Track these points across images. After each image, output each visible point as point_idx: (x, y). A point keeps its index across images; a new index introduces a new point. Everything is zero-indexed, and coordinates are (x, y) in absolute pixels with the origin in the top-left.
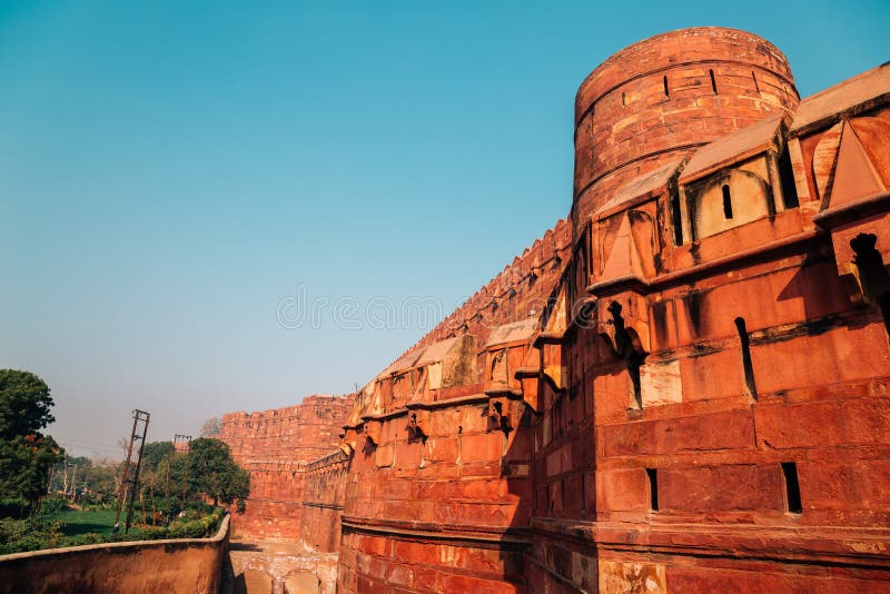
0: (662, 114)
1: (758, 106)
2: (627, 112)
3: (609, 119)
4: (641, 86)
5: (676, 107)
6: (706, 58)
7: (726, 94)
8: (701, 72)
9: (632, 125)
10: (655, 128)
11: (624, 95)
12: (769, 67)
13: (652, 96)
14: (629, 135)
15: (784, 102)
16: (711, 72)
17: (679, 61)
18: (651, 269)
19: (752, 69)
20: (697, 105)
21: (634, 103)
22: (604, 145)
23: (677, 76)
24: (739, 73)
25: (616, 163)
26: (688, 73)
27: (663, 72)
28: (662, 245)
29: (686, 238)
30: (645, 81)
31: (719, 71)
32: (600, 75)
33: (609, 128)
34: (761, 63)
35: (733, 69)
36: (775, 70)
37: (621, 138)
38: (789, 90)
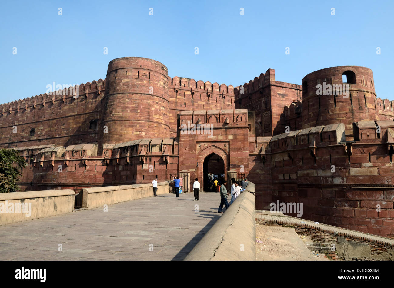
0: (136, 82)
1: (158, 86)
2: (127, 78)
3: (121, 77)
4: (132, 71)
5: (140, 81)
6: (149, 69)
7: (152, 81)
8: (147, 73)
9: (127, 82)
10: (134, 86)
11: (127, 72)
12: (163, 73)
13: (134, 75)
14: (126, 84)
15: (164, 84)
16: (150, 73)
17: (142, 68)
18: (146, 154)
19: (159, 74)
20: (145, 82)
21: (129, 75)
22: (119, 85)
23: (142, 72)
24: (156, 75)
25: (122, 92)
26: (144, 72)
27: (139, 69)
28: (147, 151)
29: (150, 151)
30: (133, 70)
31: (152, 74)
32: (120, 61)
33: (121, 80)
34: (161, 72)
35: (155, 73)
36: (164, 74)
37: (124, 84)
38: (166, 80)
